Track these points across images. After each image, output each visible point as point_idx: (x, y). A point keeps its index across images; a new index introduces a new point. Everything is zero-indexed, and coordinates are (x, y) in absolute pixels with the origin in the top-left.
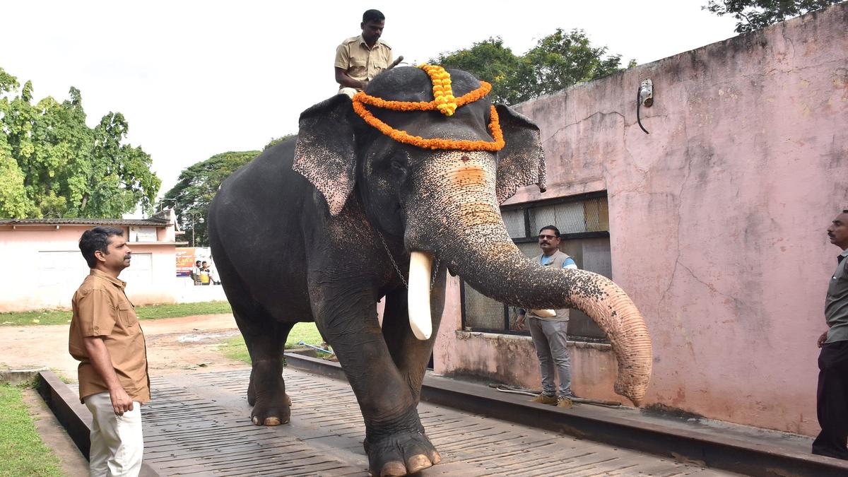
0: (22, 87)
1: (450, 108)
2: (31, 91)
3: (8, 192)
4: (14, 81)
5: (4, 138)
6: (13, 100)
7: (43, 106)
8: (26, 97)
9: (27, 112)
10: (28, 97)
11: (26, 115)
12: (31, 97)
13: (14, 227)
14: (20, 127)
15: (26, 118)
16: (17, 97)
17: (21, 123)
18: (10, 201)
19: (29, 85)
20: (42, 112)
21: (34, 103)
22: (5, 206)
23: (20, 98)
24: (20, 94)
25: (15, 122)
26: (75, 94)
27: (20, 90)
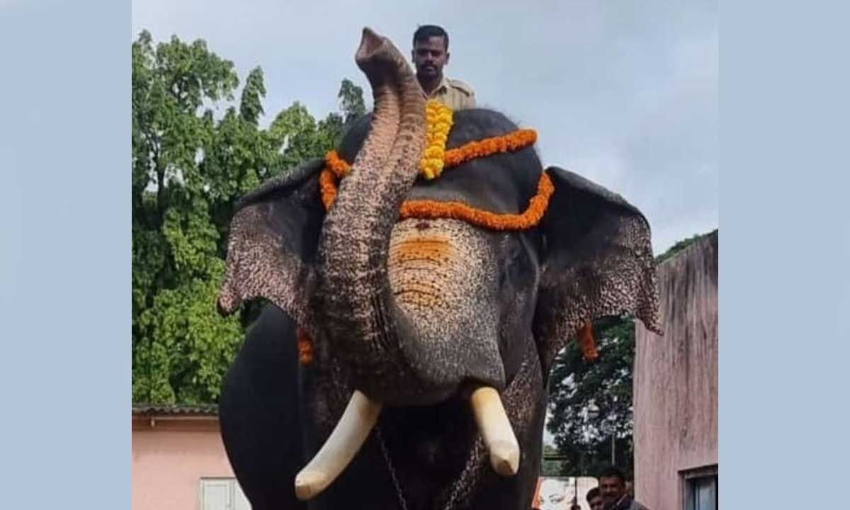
0: (243, 84)
1: (432, 166)
2: (260, 97)
3: (205, 340)
4: (225, 74)
5: (203, 210)
6: (222, 118)
7: (281, 130)
8: (249, 110)
9: (251, 147)
10: (255, 110)
11: (247, 154)
12: (259, 108)
13: (153, 423)
14: (234, 184)
15: (246, 161)
16: (232, 111)
17: (236, 172)
18: (209, 360)
19: (256, 79)
20: (281, 144)
21: (264, 123)
22: (200, 372)
23: (238, 112)
24: (237, 104)
25: (225, 171)
26: (352, 99)
27: (238, 93)
